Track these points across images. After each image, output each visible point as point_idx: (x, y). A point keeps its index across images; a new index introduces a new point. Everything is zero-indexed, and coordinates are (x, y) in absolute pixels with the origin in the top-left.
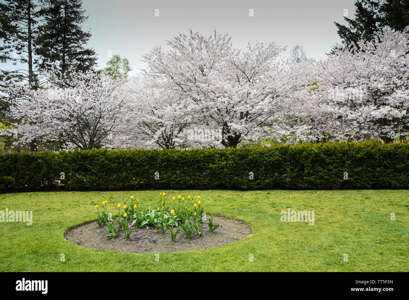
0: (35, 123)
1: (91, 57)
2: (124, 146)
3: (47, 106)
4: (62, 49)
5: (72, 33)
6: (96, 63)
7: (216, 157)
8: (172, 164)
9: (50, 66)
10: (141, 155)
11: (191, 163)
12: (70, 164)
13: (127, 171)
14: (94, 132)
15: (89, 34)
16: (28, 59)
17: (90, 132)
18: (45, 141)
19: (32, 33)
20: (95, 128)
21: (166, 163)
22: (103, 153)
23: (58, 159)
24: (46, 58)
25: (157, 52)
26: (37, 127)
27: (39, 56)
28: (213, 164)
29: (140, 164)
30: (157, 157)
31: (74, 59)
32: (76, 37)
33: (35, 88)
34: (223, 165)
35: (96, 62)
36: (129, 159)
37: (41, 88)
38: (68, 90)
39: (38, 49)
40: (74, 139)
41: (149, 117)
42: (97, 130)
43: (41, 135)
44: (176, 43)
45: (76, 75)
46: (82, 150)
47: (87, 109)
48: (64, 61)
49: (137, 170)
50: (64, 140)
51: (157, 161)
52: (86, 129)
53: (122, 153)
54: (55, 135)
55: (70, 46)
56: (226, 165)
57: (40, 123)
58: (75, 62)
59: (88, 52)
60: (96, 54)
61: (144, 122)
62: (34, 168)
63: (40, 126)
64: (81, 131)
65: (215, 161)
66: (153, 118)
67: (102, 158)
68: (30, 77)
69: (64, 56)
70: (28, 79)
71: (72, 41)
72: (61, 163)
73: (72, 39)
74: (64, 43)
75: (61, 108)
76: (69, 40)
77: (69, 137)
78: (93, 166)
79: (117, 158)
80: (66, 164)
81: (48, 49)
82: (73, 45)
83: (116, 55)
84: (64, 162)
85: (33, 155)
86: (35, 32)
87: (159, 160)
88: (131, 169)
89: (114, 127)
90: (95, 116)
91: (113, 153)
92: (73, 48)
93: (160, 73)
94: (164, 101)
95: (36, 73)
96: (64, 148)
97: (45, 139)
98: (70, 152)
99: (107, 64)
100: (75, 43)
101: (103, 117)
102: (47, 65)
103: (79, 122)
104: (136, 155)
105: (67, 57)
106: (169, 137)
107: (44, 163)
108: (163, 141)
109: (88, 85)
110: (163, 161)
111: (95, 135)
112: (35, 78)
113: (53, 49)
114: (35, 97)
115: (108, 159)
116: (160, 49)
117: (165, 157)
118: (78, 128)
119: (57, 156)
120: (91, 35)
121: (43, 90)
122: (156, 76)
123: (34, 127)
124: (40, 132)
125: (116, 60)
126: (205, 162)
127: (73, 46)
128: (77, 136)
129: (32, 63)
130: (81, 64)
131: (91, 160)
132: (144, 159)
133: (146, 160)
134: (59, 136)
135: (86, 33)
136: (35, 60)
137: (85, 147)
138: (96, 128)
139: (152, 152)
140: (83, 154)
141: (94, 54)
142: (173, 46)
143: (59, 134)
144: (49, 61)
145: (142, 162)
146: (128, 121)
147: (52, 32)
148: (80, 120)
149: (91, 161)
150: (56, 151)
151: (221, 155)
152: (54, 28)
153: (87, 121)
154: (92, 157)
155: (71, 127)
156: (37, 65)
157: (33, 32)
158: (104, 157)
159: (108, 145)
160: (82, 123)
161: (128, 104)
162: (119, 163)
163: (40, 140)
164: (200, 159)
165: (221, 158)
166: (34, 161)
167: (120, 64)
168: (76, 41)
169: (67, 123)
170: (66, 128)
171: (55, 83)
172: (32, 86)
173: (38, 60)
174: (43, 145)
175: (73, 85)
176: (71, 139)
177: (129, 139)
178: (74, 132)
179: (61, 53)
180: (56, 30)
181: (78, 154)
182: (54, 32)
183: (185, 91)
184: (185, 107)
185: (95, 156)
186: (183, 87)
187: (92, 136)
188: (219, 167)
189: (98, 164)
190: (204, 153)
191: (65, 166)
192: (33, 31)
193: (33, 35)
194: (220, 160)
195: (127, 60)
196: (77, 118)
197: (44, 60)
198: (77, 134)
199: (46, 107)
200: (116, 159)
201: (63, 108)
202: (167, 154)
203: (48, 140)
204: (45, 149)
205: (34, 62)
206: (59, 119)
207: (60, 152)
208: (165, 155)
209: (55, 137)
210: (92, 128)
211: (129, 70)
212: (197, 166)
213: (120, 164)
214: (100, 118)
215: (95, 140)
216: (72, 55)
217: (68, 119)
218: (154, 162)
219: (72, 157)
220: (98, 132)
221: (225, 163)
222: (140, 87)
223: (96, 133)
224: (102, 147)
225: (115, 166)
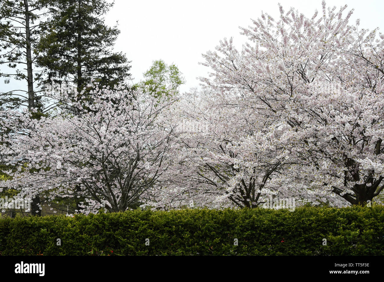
0: (38, 171)
1: (119, 65)
2: (177, 204)
3: (56, 143)
4: (76, 56)
5: (91, 30)
6: (129, 75)
7: (339, 221)
8: (260, 234)
9: (60, 82)
10: (206, 218)
11: (293, 233)
12: (91, 235)
13: (185, 247)
14: (128, 183)
15: (115, 30)
16: (26, 73)
17: (123, 182)
18: (53, 198)
19: (31, 35)
20: (129, 177)
21: (249, 232)
22: (144, 216)
23: (72, 227)
24: (53, 71)
25: (226, 47)
26: (41, 177)
27: (44, 68)
28: (335, 234)
29: (206, 234)
30: (233, 222)
31: (94, 70)
32: (96, 36)
33: (37, 116)
34: (354, 237)
35: (128, 72)
36: (186, 225)
37: (47, 116)
38: (88, 117)
39: (41, 58)
40: (97, 194)
41: (216, 157)
42: (134, 179)
43: (47, 189)
44: (255, 30)
45: (100, 93)
46: (110, 212)
47: (117, 145)
48: (80, 74)
49: (200, 245)
50: (81, 196)
51: (233, 229)
52: (116, 177)
53: (175, 217)
54: (68, 189)
55: (88, 51)
56: (359, 236)
57: (45, 170)
58: (97, 75)
59: (116, 59)
60: (128, 60)
61: (207, 165)
62: (35, 244)
63: (46, 175)
64: (108, 182)
65: (337, 228)
66: (222, 157)
67: (143, 225)
68: (30, 100)
69: (80, 67)
70: (28, 104)
71: (91, 43)
72: (77, 234)
73: (91, 40)
74: (80, 47)
75: (76, 146)
76: (86, 41)
77: (89, 191)
78: (128, 238)
79: (167, 224)
80: (84, 236)
81: (56, 57)
82: (92, 48)
83: (158, 60)
84: (81, 232)
85: (33, 221)
86: (36, 32)
87: (237, 228)
88: (190, 243)
89: (159, 173)
90: (129, 157)
91: (161, 217)
92: (92, 54)
93: (231, 82)
94: (239, 130)
95: (38, 94)
96: (82, 209)
97: (53, 195)
98: (92, 216)
99: (146, 75)
100: (96, 45)
101: (142, 157)
102: (56, 81)
103: (105, 167)
104: (198, 219)
105: (84, 68)
106: (248, 187)
107: (49, 234)
108: (239, 194)
109: (117, 109)
110: (244, 229)
111: (130, 187)
112: (37, 101)
113: (63, 57)
114: (37, 130)
115: (152, 226)
116: (231, 42)
117: (247, 221)
118: (104, 176)
119: (71, 222)
120: (119, 32)
121: (49, 120)
122: (224, 89)
123: (37, 177)
124: (45, 186)
125: (158, 68)
126: (320, 230)
127: (93, 51)
128: (103, 189)
129: (33, 79)
130: (105, 77)
131: (126, 229)
132: (211, 226)
133: (214, 228)
134: (74, 190)
135: (112, 29)
136: (36, 74)
137: (115, 208)
138: (131, 176)
139: (225, 213)
140: (112, 219)
141: (124, 61)
142: (250, 37)
143: (73, 186)
144: (58, 75)
145: (209, 230)
146: (181, 163)
147: (61, 30)
148: (107, 164)
149: (124, 230)
150: (69, 214)
151: (348, 219)
152: (63, 24)
153: (117, 164)
154: (127, 224)
155: (92, 175)
156: (40, 81)
157: (33, 32)
158: (146, 224)
159: (150, 203)
160: (110, 168)
161: (182, 136)
162: (171, 233)
163: (45, 197)
164: (310, 225)
165: (350, 223)
166: (34, 232)
167: (165, 74)
168: (96, 43)
169: (86, 169)
170: (85, 177)
171: (67, 108)
172: (32, 113)
173: (41, 75)
174: (49, 205)
175: (95, 110)
176: (92, 194)
177: (183, 193)
178: (97, 184)
179: (75, 61)
180: (67, 27)
181: (105, 218)
182: (64, 31)
183: (275, 109)
184: (277, 136)
185: (131, 222)
186: (271, 104)
187: (126, 189)
188: (346, 240)
189: (136, 234)
190: (317, 215)
191: (83, 239)
192: (33, 30)
193: (33, 36)
194: (347, 228)
195: (176, 68)
196: (102, 161)
197: (50, 75)
198: (101, 187)
199: (55, 146)
200: (165, 225)
201: (80, 146)
202: (250, 216)
203: (57, 196)
204: (53, 211)
205: (36, 77)
206: (73, 163)
207: (76, 216)
208: (247, 219)
209: (69, 191)
210: (125, 176)
211: (179, 83)
212: (305, 238)
213: (173, 235)
214: (138, 159)
215: (130, 194)
216: (93, 64)
217: (88, 162)
218: (228, 230)
219: (94, 224)
220: (135, 182)
221: (358, 232)
222: (199, 108)
223: (131, 184)
224: (141, 206)
225: (165, 237)
